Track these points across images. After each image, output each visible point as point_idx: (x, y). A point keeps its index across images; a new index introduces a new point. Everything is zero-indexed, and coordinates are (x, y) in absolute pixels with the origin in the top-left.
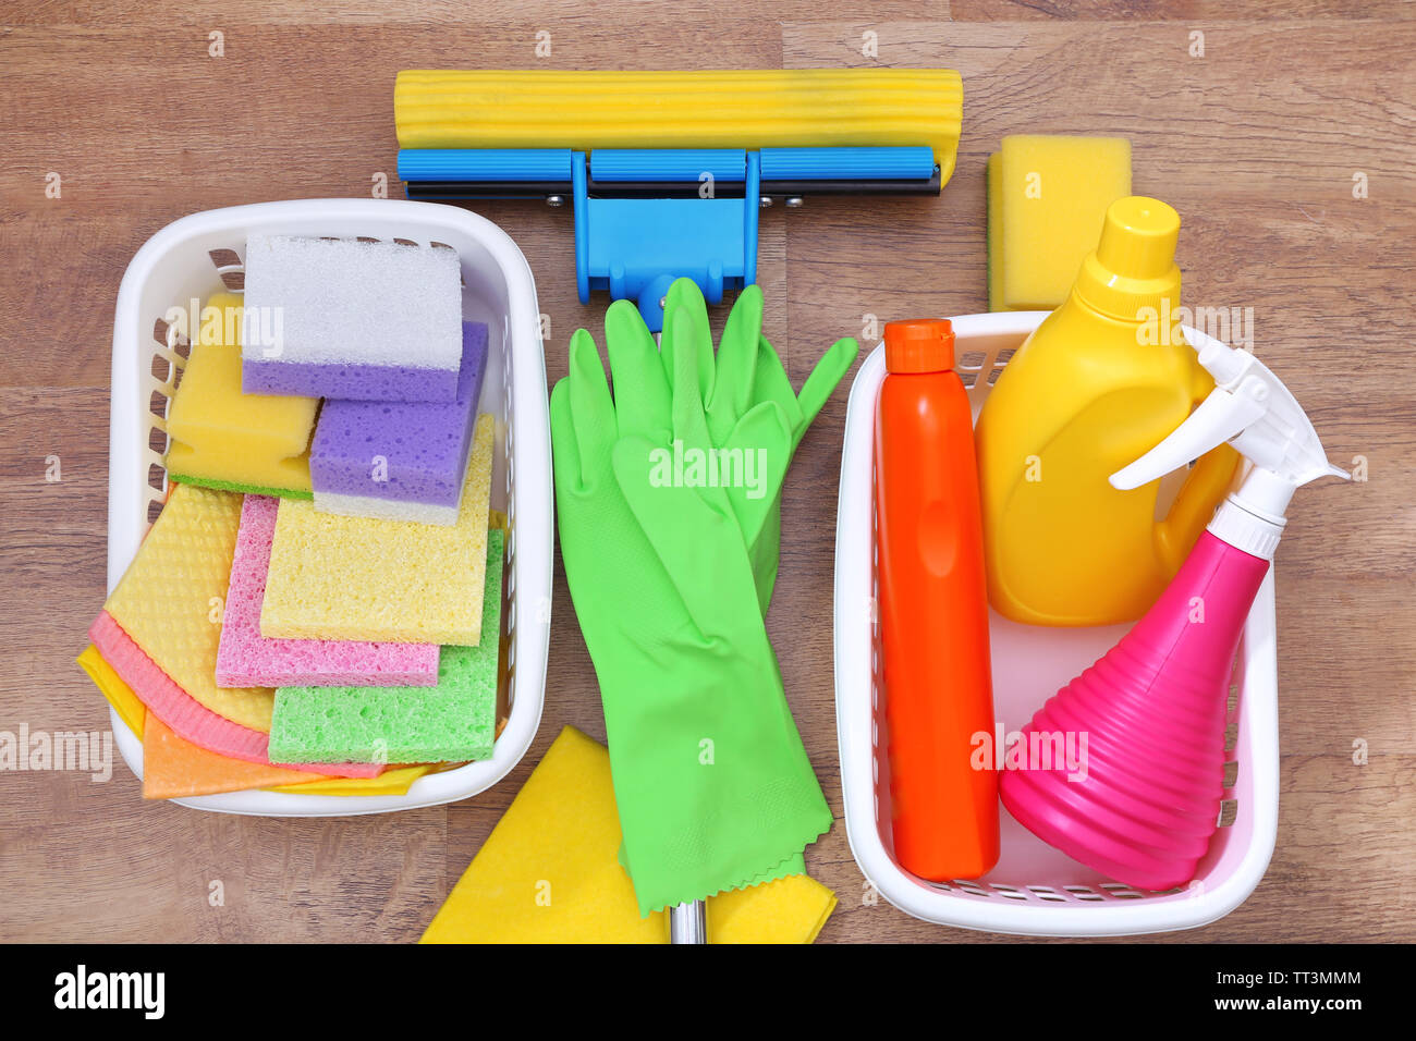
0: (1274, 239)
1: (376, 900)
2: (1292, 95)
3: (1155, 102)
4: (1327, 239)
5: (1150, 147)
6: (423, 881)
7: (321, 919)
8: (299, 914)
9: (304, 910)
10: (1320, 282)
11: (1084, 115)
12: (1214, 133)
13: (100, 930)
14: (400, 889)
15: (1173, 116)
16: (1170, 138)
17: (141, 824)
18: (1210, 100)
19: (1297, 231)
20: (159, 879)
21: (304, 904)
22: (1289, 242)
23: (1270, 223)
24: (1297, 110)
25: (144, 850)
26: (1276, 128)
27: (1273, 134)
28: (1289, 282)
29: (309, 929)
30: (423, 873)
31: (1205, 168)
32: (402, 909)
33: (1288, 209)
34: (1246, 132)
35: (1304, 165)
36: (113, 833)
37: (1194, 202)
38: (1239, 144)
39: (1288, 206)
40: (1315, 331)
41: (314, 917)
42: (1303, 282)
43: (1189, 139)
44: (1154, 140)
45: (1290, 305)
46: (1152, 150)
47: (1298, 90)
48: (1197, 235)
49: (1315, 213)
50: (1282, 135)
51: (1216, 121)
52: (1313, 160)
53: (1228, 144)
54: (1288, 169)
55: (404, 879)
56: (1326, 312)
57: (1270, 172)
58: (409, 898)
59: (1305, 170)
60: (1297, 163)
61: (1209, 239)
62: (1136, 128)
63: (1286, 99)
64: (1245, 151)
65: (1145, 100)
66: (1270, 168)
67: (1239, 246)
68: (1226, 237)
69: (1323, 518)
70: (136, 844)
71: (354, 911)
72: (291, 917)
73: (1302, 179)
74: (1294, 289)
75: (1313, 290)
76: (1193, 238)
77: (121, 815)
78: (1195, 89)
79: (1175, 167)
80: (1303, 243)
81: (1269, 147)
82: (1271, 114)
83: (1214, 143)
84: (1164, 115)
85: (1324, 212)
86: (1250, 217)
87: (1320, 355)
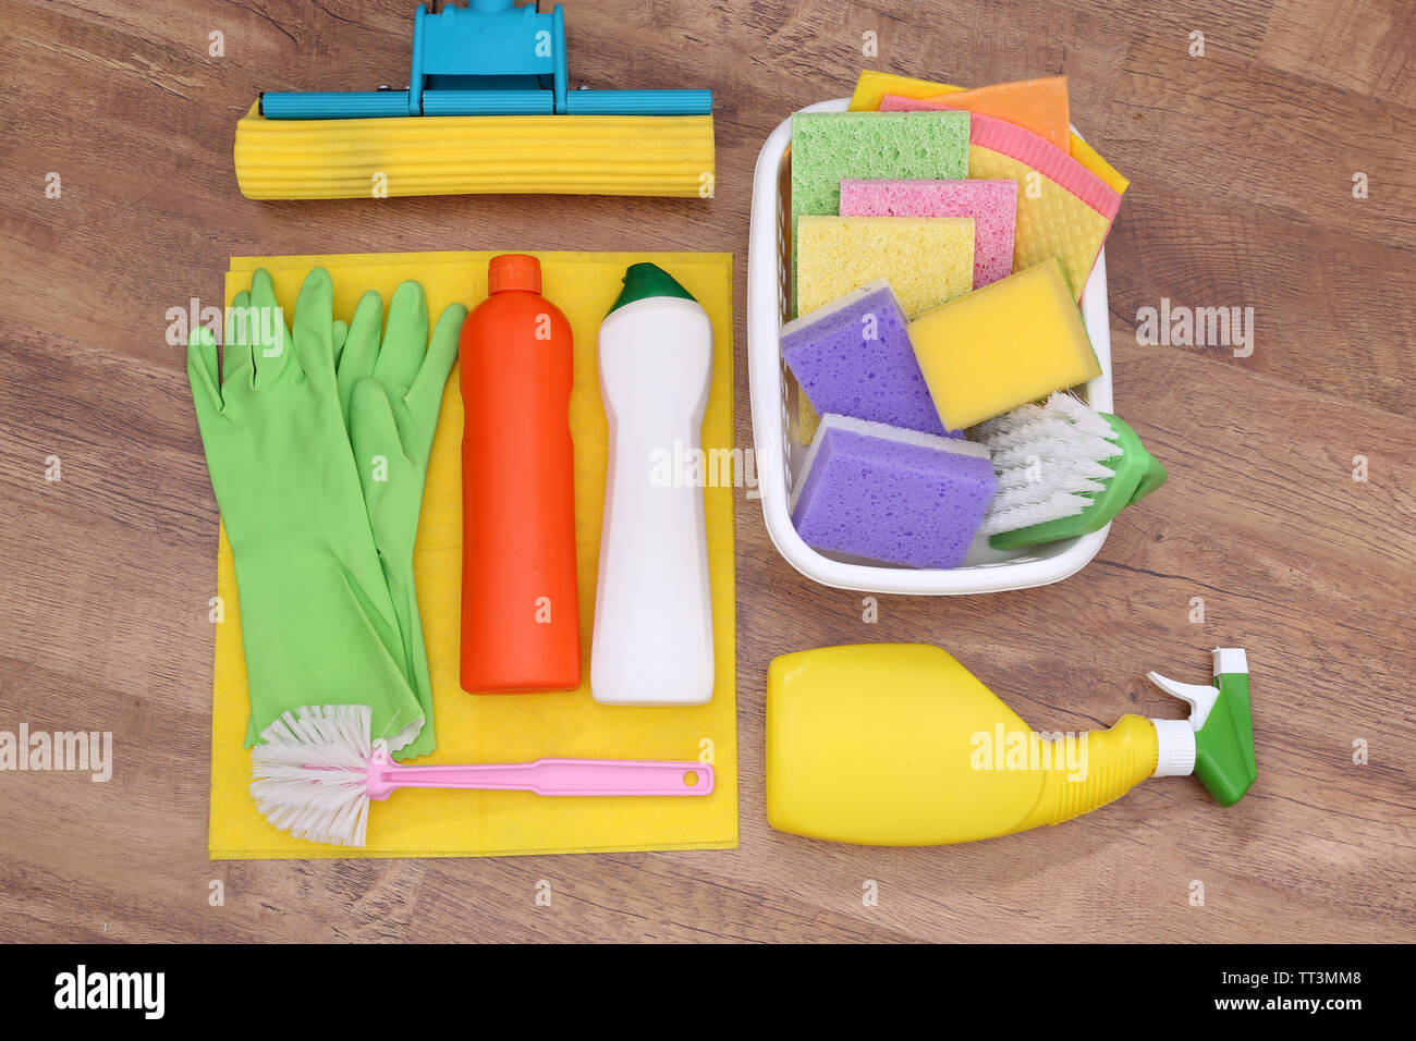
0: (1265, 575)
1: (359, 886)
2: (1318, 459)
3: (1201, 430)
4: (1309, 589)
5: (1186, 466)
6: (401, 883)
7: (311, 887)
8: (295, 878)
9: (301, 876)
10: (1292, 622)
11: (1139, 422)
12: (1242, 471)
13: (136, 839)
14: (382, 883)
15: (1213, 446)
16: (1205, 464)
17: (194, 764)
18: (1249, 442)
19: (1284, 573)
20: (195, 813)
21: (302, 871)
22: (1276, 581)
23: (1266, 561)
24: (1317, 473)
25: (190, 786)
26: (1295, 482)
27: (1292, 487)
28: (1267, 615)
29: (299, 892)
30: (404, 876)
31: (1226, 497)
32: (378, 900)
33: (1285, 553)
34: (1270, 479)
35: (1310, 521)
36: (170, 764)
37: (1208, 523)
38: (1260, 486)
39: (1285, 551)
40: (1274, 662)
41: (306, 884)
42: (1278, 619)
43: (1220, 470)
44: (1191, 462)
45: (1259, 634)
46: (1188, 469)
47: (1325, 457)
48: (1201, 551)
49: (1306, 564)
50: (1298, 490)
51: (1247, 461)
52: (1318, 518)
53: (1252, 483)
54: (1294, 521)
55: (387, 876)
56: (1289, 649)
57: (1279, 518)
58: (386, 893)
59: (1309, 525)
60: (1304, 518)
61: (1211, 557)
62: (1179, 446)
63: (1313, 462)
64: (1264, 494)
65: (1194, 426)
66: (1280, 514)
67: (1234, 571)
68: (1225, 561)
69: (1232, 820)
70: (185, 778)
71: (340, 890)
72: (288, 878)
73: (1304, 532)
74: (1268, 622)
75: (1284, 627)
76: (1197, 553)
77: (181, 752)
78: (1238, 429)
79: (1201, 489)
80: (1287, 585)
81: (1286, 497)
82: (1296, 469)
83: (1241, 479)
84: (1206, 444)
85: (1313, 565)
86: (1250, 550)
87: (1273, 683)
